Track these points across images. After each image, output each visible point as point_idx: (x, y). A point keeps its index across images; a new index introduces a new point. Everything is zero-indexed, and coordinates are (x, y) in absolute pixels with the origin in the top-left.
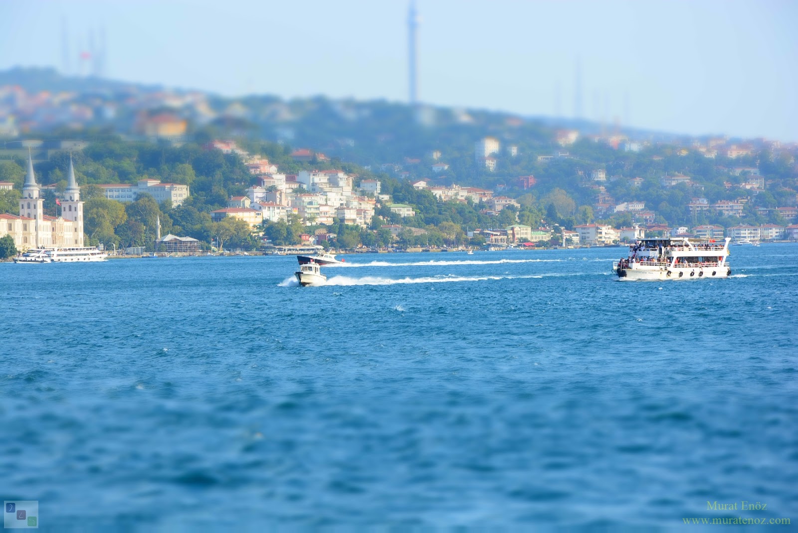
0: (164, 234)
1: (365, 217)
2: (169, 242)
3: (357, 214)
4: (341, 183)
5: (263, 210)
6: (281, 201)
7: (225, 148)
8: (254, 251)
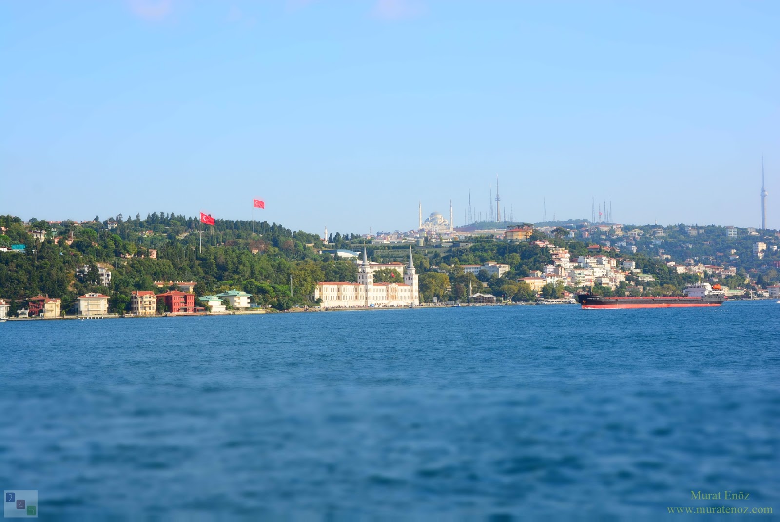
0: (474, 292)
1: (615, 282)
2: (477, 297)
3: (610, 280)
4: (604, 263)
5: (547, 278)
6: (561, 273)
7: (541, 245)
8: (531, 302)
